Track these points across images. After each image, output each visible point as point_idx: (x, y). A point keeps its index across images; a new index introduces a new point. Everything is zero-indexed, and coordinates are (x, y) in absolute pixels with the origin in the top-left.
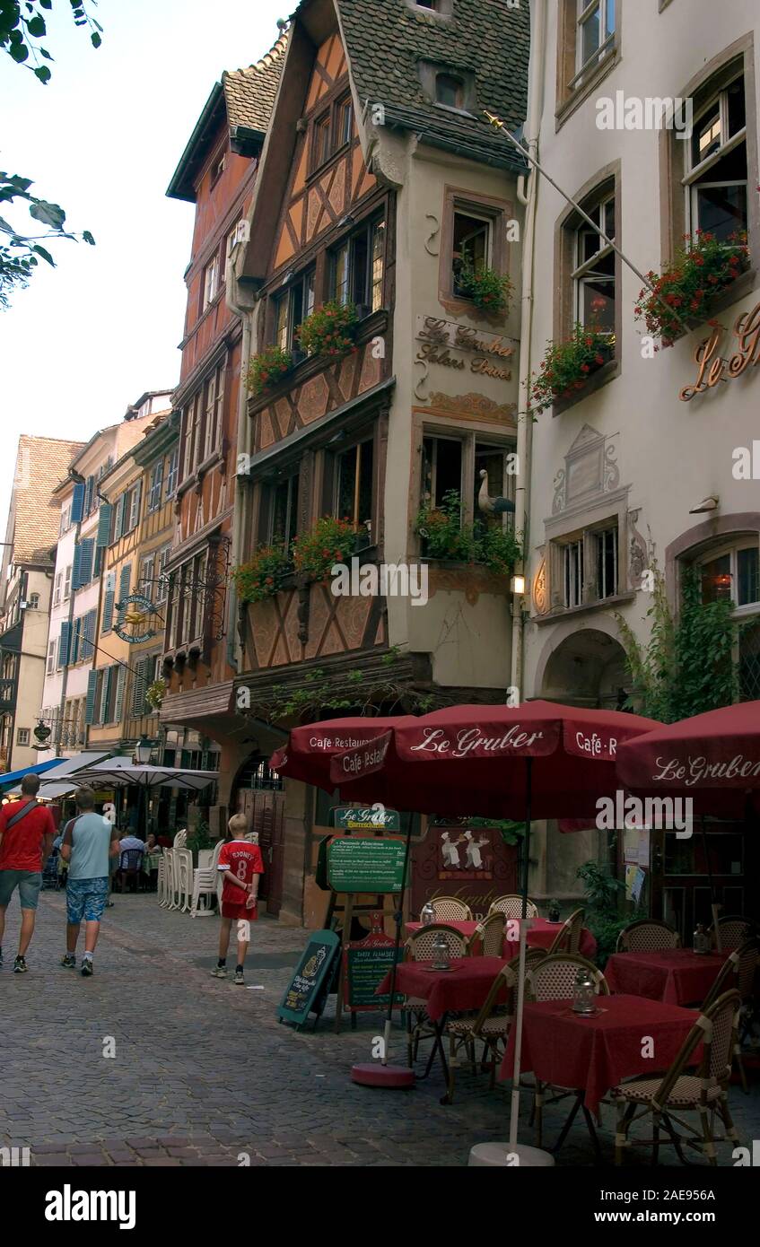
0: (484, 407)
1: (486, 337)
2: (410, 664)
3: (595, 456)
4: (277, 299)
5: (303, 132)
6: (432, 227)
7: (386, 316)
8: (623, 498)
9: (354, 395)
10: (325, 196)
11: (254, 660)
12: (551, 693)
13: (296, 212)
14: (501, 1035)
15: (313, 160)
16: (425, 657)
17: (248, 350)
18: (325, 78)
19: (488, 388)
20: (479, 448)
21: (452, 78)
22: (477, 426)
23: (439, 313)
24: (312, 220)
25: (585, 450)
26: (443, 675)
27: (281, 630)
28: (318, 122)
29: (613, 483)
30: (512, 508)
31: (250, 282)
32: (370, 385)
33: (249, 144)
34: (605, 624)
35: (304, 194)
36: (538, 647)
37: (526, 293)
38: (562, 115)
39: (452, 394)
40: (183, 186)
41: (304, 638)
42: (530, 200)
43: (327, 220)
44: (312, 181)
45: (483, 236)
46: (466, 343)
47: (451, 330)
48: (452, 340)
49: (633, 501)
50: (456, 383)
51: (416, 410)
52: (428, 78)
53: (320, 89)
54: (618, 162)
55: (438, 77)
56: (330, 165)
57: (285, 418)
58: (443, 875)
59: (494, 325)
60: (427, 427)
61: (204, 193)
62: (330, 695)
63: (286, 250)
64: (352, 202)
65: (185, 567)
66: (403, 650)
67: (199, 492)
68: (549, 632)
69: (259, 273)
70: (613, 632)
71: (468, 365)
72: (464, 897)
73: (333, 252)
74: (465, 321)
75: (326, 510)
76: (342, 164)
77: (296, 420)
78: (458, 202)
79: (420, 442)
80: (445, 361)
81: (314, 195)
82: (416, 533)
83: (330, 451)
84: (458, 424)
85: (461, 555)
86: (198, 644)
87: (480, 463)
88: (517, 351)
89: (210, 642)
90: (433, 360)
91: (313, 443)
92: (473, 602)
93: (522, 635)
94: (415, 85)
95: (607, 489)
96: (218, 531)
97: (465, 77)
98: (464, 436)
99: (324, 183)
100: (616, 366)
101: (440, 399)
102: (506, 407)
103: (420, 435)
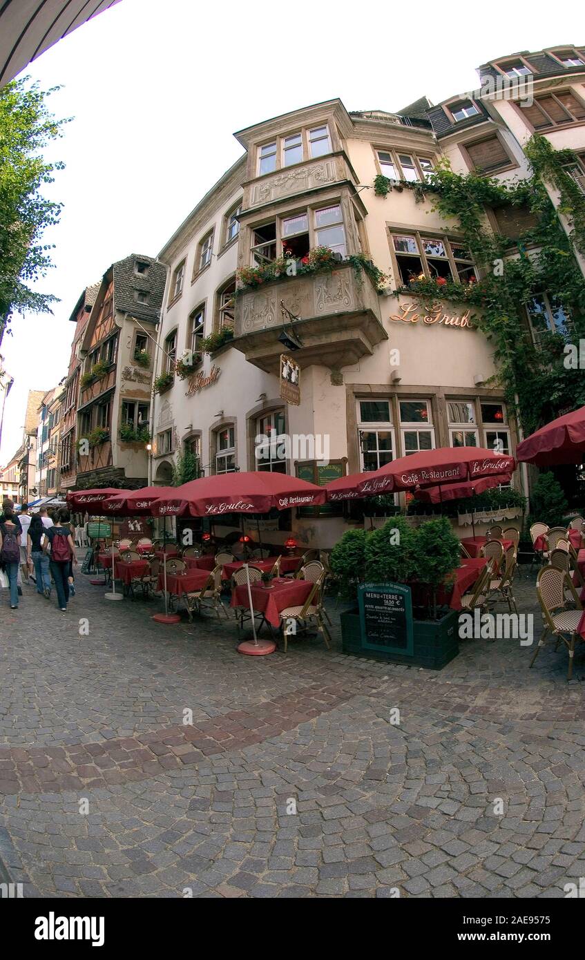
0: (141, 393)
1: (142, 371)
2: (118, 472)
3: (167, 410)
4: (91, 356)
5: (102, 307)
6: (129, 340)
7: (116, 365)
8: (173, 423)
9: (107, 389)
10: (105, 327)
11: (81, 470)
12: (159, 479)
13: (98, 330)
14: (148, 582)
15: (104, 315)
16: (123, 469)
17: (82, 372)
18: (110, 292)
19: (143, 387)
20: (139, 405)
21: (143, 294)
22: (139, 399)
23: (129, 365)
24: (101, 334)
25: (166, 407)
26: (128, 475)
27: (87, 461)
28: (107, 305)
29: (171, 418)
30: (148, 423)
31: (84, 351)
32: (110, 386)
33: (89, 309)
34: (168, 460)
35: (100, 326)
36: (155, 465)
37: (156, 358)
38: (169, 308)
39: (131, 389)
40: (74, 318)
41: (93, 463)
42: (159, 331)
43: (105, 334)
44: (102, 322)
45: (145, 341)
46: (137, 374)
47: (132, 370)
48: (132, 373)
49: (175, 424)
50: (133, 386)
51: (120, 395)
52: (136, 294)
53: (108, 295)
54: (178, 325)
55: (139, 294)
56: (107, 318)
57: (90, 394)
58: (129, 533)
59: (146, 368)
60: (123, 400)
61: (79, 320)
62: (99, 481)
63: (94, 342)
64: (111, 330)
65: (65, 439)
66: (116, 467)
67: (70, 415)
68: (157, 461)
69: (86, 349)
70: (170, 462)
71: (137, 380)
72: (130, 539)
73: (105, 344)
74: (137, 367)
75: (99, 423)
76: (110, 318)
77: (92, 396)
78: (138, 332)
79: (121, 404)
80: (130, 380)
81: (102, 326)
82: (120, 432)
83: (100, 405)
84: (133, 398)
85: (133, 438)
86: (68, 464)
87: (140, 410)
88: (152, 376)
89: (71, 463)
90: (126, 379)
91: (95, 403)
92: (137, 452)
93: (151, 462)
94: (132, 297)
95: (170, 420)
96: (73, 429)
97: (147, 294)
98: (136, 402)
99: (105, 323)
100: (173, 384)
101: (128, 392)
102: (148, 393)
103: (122, 402)
